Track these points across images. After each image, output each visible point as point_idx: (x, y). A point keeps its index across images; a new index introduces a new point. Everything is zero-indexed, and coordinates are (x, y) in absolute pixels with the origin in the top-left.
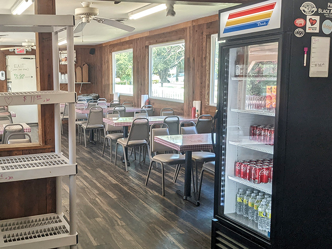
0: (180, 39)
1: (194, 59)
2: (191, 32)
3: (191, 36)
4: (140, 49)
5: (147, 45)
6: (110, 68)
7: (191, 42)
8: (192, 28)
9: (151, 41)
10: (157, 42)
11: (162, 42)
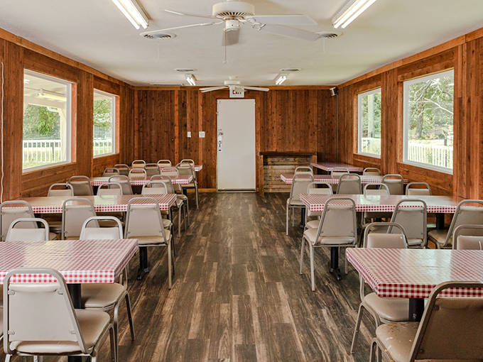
0: (446, 67)
1: (469, 101)
2: (465, 54)
3: (465, 60)
4: (390, 88)
5: (399, 80)
6: (355, 116)
7: (465, 71)
8: (465, 48)
9: (406, 74)
10: (413, 76)
11: (420, 74)
